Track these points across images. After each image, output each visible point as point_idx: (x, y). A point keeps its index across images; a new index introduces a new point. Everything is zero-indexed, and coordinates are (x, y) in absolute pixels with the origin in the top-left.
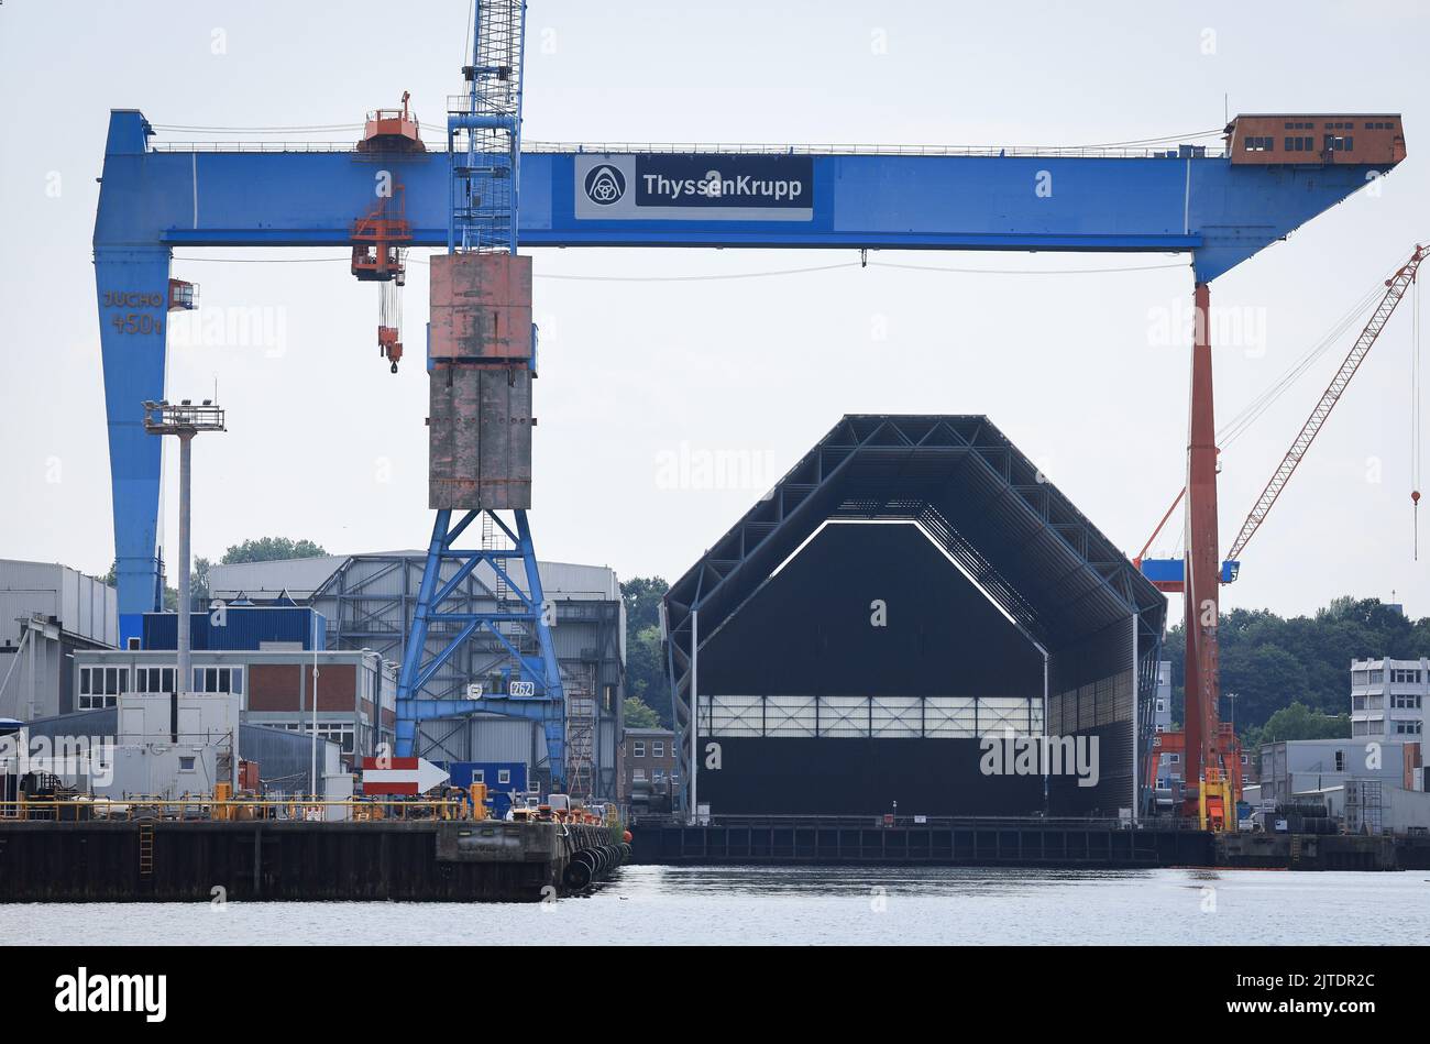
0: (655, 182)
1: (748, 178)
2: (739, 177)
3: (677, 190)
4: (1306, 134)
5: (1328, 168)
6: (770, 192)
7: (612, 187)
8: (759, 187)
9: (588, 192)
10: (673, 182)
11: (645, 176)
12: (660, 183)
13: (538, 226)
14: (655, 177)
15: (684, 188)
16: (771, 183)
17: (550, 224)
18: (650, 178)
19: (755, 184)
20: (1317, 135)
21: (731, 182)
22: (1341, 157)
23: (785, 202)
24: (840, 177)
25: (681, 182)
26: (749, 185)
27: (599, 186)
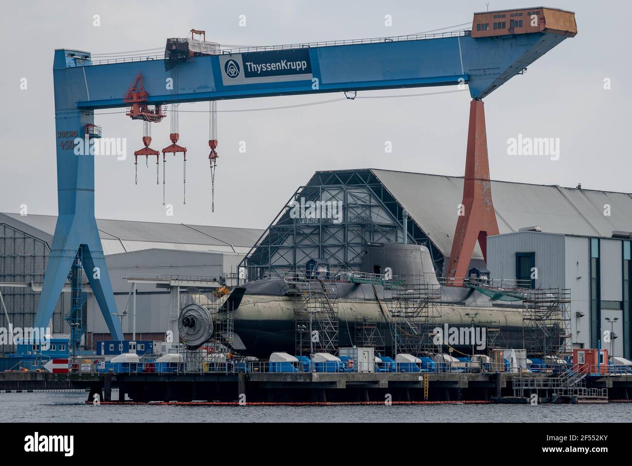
0: (250, 65)
1: (285, 61)
2: (282, 61)
3: (259, 69)
4: (502, 20)
6: (295, 67)
7: (235, 70)
8: (290, 65)
9: (226, 72)
10: (257, 65)
11: (246, 64)
12: (253, 66)
13: (210, 90)
14: (250, 63)
15: (262, 68)
16: (294, 63)
17: (215, 89)
18: (248, 64)
19: (288, 64)
21: (279, 64)
22: (517, 31)
23: (301, 72)
24: (320, 58)
25: (260, 65)
26: (286, 64)
27: (230, 69)
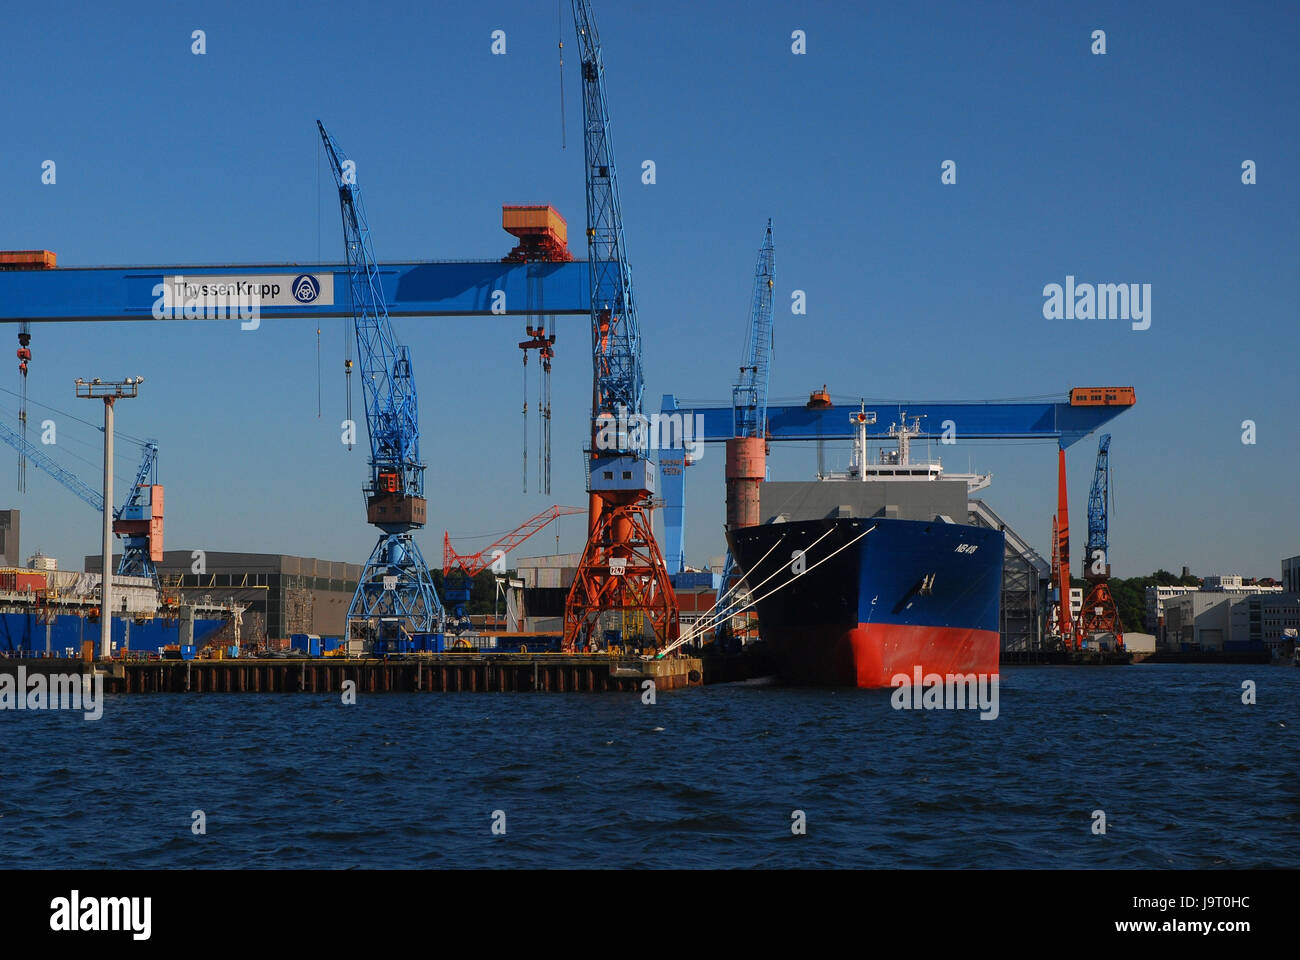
4: (1098, 394)
5: (1107, 407)
20: (1103, 394)
22: (1112, 403)
